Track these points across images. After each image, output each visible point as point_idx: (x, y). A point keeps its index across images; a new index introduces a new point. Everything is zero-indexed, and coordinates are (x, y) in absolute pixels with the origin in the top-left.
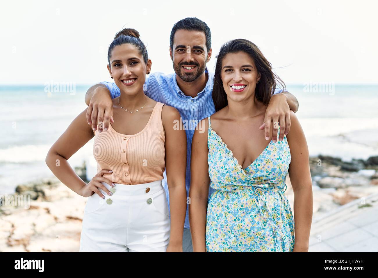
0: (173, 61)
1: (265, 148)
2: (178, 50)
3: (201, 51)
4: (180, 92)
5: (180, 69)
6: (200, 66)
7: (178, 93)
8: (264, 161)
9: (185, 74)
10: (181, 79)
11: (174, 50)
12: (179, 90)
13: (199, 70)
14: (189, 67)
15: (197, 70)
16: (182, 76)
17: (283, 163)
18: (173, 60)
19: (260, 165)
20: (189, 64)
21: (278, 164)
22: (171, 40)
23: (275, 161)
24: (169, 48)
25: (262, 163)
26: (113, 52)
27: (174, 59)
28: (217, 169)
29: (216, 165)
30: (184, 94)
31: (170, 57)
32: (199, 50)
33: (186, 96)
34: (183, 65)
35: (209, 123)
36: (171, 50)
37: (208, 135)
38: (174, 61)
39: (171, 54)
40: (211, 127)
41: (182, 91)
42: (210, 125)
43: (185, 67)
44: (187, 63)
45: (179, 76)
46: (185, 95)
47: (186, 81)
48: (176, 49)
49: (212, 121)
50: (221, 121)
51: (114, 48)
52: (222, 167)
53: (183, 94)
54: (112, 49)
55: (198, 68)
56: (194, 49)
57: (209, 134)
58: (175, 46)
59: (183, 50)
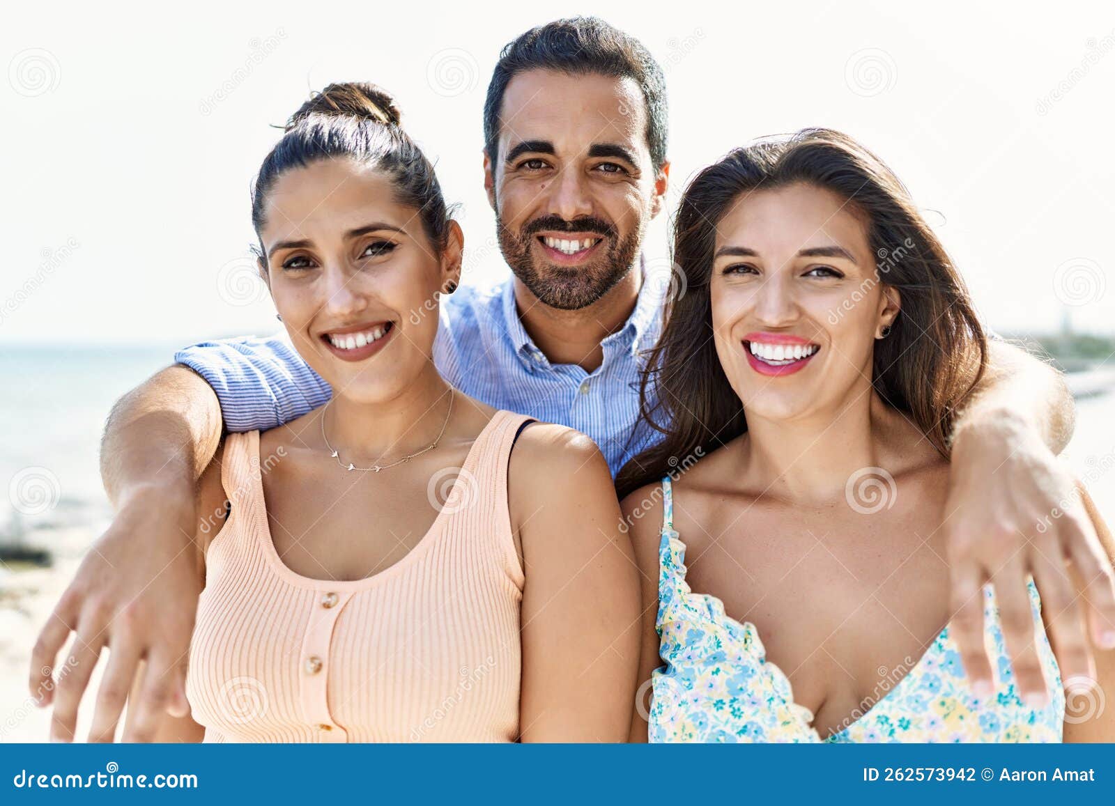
0: (497, 213)
1: (933, 640)
2: (521, 165)
3: (624, 171)
4: (526, 347)
5: (528, 250)
6: (622, 237)
7: (517, 350)
8: (929, 705)
9: (553, 272)
10: (531, 293)
11: (501, 163)
12: (520, 339)
13: (616, 254)
14: (570, 239)
15: (609, 255)
16: (538, 282)
17: (1032, 720)
18: (496, 209)
19: (908, 722)
20: (570, 226)
21: (1007, 725)
22: (490, 120)
23: (991, 710)
24: (482, 157)
25: (924, 714)
26: (271, 203)
27: (500, 205)
28: (694, 709)
29: (690, 687)
30: (545, 353)
31: (484, 194)
32: (616, 166)
33: (555, 367)
34: (543, 232)
35: (667, 508)
36: (489, 166)
37: (662, 564)
38: (500, 212)
39: (490, 184)
40: (672, 525)
41: (536, 344)
42: (668, 520)
43: (551, 242)
44: (562, 221)
45: (525, 282)
46: (552, 361)
47: (555, 305)
48: (511, 158)
49: (677, 496)
50: (719, 501)
51: (275, 180)
52: (721, 701)
53: (539, 356)
54: (270, 187)
55: (613, 248)
56: (595, 160)
57: (662, 559)
58: (504, 149)
59: (543, 165)
